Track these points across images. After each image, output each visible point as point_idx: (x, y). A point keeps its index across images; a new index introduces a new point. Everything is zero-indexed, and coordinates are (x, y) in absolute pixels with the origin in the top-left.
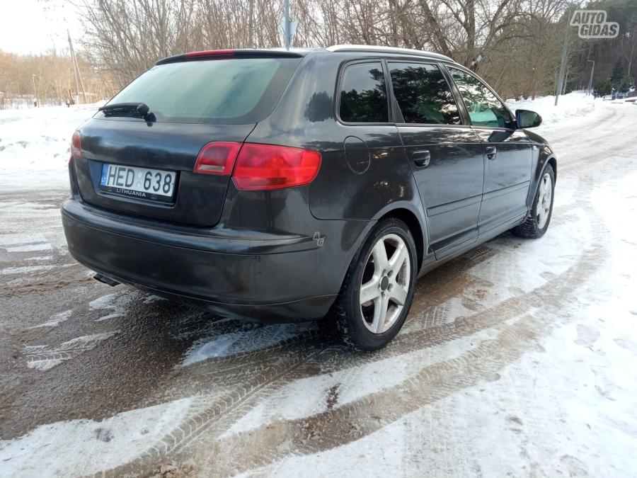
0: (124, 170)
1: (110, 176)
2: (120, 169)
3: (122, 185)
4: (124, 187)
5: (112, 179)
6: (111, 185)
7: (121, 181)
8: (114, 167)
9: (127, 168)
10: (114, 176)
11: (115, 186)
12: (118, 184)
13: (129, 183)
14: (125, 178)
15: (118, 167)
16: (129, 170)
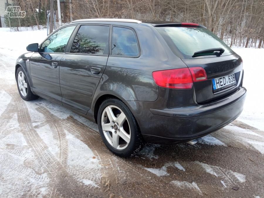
0: (221, 78)
1: (217, 83)
2: (220, 79)
3: (222, 85)
4: (224, 86)
5: (218, 84)
6: (219, 87)
7: (222, 84)
8: (217, 79)
9: (222, 77)
10: (218, 83)
11: (221, 87)
12: (221, 86)
13: (225, 83)
14: (223, 82)
15: (219, 78)
16: (223, 78)
